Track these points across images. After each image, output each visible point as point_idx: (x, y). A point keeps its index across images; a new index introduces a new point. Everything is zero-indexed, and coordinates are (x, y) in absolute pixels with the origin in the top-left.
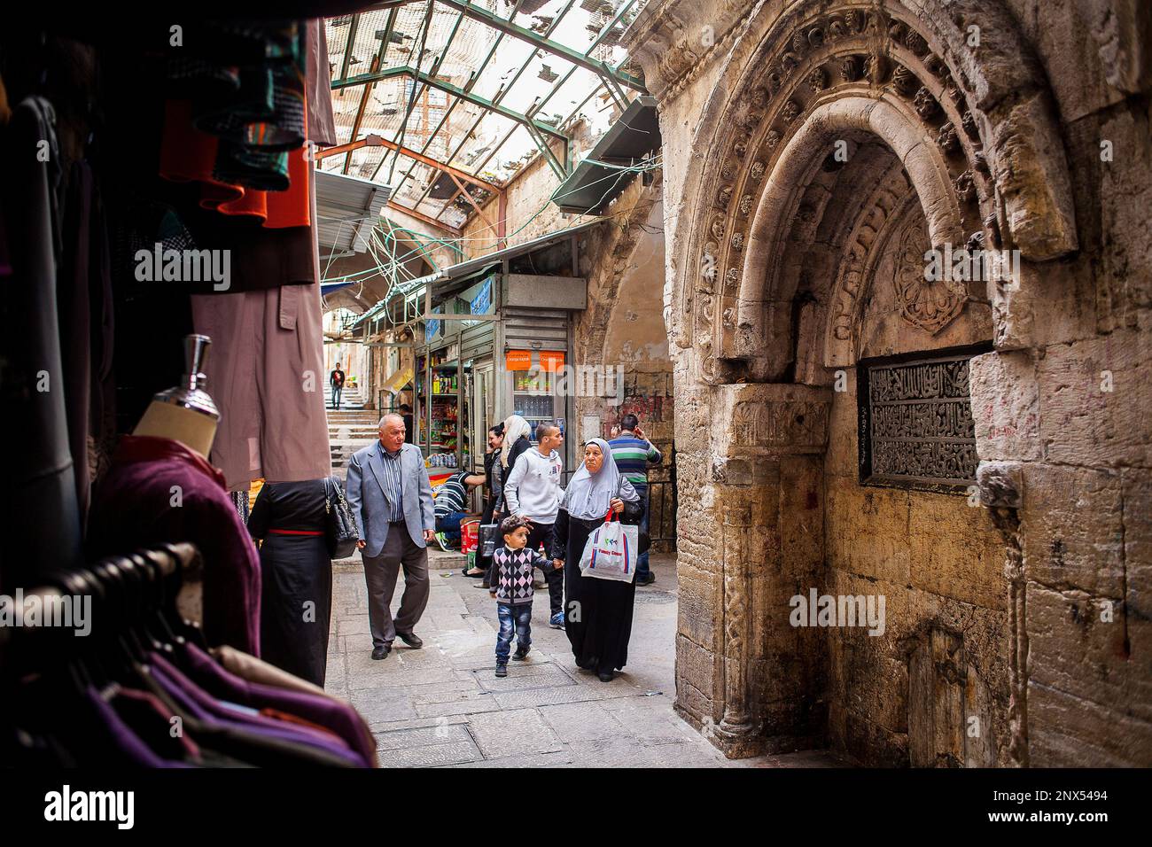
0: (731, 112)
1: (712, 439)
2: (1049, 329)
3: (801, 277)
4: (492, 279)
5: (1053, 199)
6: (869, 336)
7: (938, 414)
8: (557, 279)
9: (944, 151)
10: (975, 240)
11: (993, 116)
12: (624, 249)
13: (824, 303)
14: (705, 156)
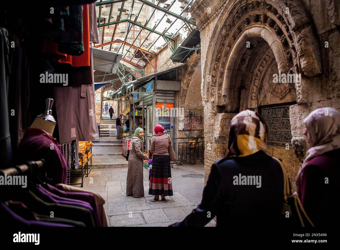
0: (220, 32)
1: (215, 129)
2: (313, 97)
3: (241, 81)
4: (152, 81)
5: (314, 58)
6: (262, 99)
7: (282, 123)
8: (171, 82)
9: (282, 43)
10: (291, 70)
11: (296, 33)
12: (191, 73)
13: (248, 89)
14: (213, 45)
